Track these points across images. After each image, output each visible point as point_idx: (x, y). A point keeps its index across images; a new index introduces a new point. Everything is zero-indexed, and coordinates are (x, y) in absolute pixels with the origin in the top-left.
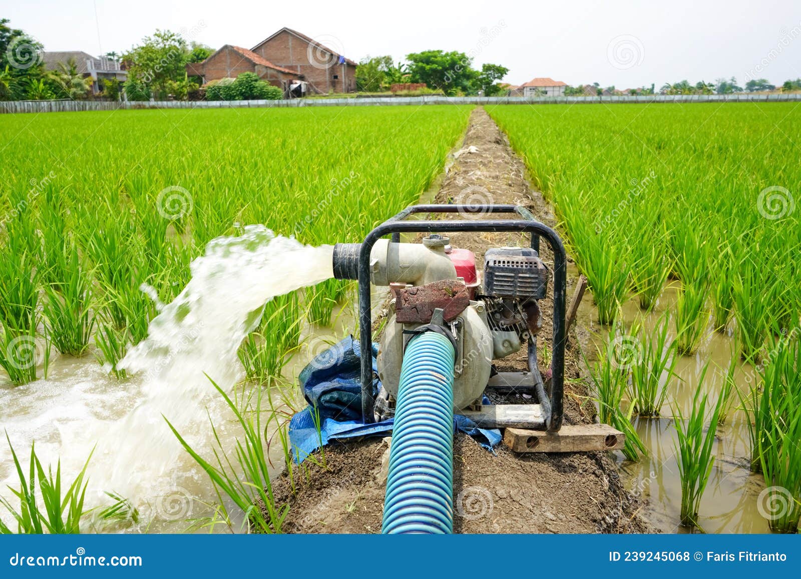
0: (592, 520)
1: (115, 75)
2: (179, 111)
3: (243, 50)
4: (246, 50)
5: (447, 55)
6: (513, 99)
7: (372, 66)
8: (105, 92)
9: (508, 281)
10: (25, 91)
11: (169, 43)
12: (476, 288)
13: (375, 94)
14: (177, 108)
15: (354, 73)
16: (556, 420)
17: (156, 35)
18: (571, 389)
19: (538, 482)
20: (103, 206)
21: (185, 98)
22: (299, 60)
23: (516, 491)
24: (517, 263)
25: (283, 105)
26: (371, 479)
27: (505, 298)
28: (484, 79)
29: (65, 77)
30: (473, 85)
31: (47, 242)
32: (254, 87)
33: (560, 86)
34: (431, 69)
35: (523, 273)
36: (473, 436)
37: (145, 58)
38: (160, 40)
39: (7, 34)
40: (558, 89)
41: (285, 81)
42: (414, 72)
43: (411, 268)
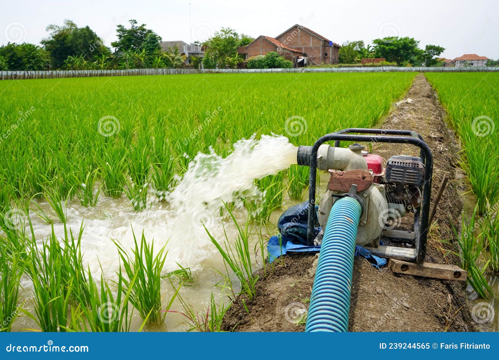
0: (435, 316)
1: (198, 54)
2: (231, 75)
3: (271, 38)
4: (272, 38)
5: (401, 39)
6: (446, 68)
7: (350, 48)
8: (192, 63)
9: (400, 174)
10: (151, 63)
11: (228, 35)
12: (381, 177)
13: (351, 65)
14: (231, 73)
15: (338, 51)
16: (421, 256)
17: (222, 30)
18: (440, 245)
19: (404, 290)
20: (185, 125)
21: (235, 67)
22: (304, 44)
23: (388, 291)
24: (406, 163)
25: (292, 72)
26: (306, 273)
27: (398, 183)
28: (426, 55)
29: (172, 55)
30: (419, 59)
31: (156, 143)
32: (275, 61)
33: (483, 59)
34: (389, 49)
35: (409, 170)
36: (368, 259)
37: (215, 44)
38: (224, 33)
39: (145, 32)
40: (481, 62)
41: (294, 57)
42: (377, 51)
43: (340, 161)
